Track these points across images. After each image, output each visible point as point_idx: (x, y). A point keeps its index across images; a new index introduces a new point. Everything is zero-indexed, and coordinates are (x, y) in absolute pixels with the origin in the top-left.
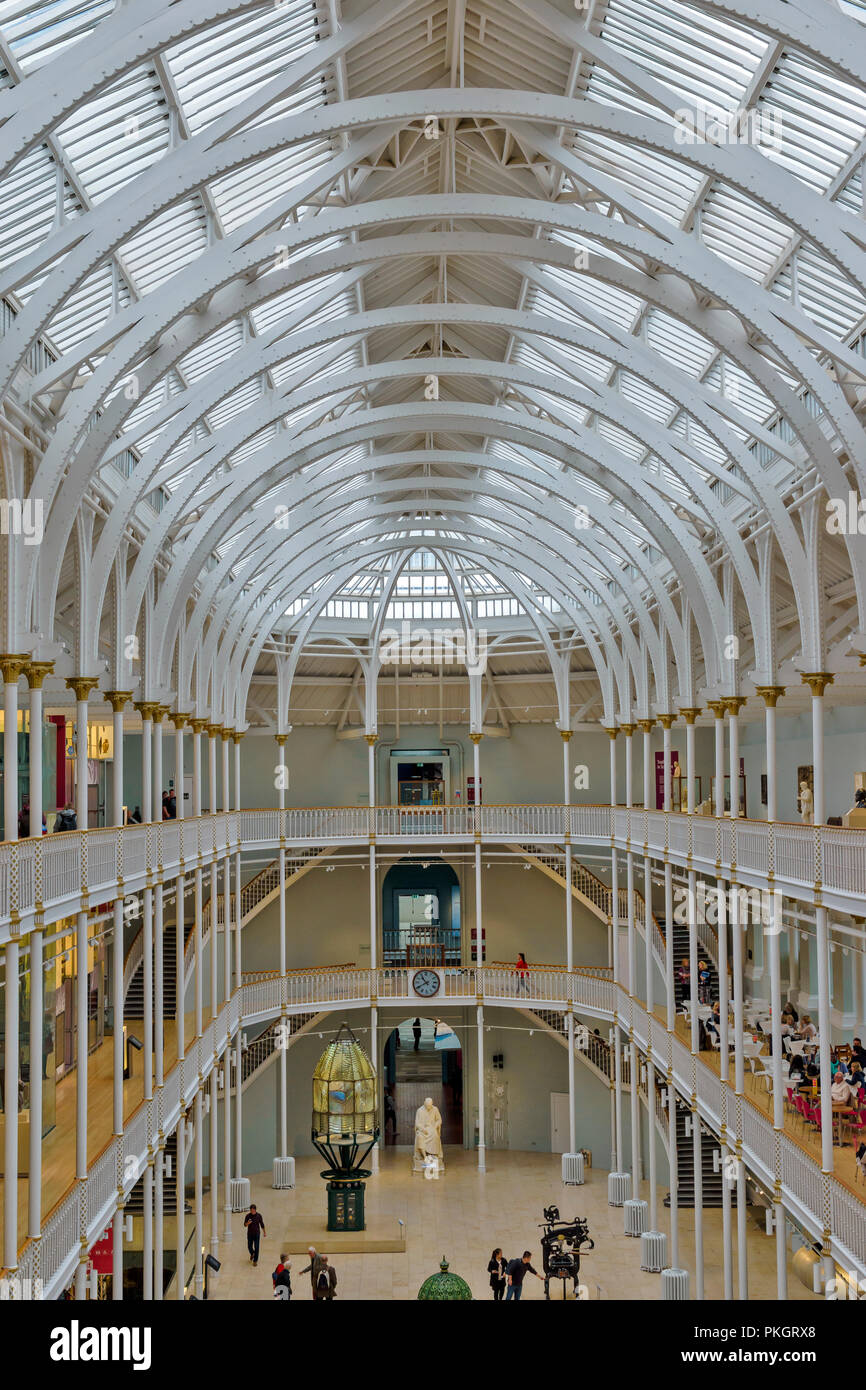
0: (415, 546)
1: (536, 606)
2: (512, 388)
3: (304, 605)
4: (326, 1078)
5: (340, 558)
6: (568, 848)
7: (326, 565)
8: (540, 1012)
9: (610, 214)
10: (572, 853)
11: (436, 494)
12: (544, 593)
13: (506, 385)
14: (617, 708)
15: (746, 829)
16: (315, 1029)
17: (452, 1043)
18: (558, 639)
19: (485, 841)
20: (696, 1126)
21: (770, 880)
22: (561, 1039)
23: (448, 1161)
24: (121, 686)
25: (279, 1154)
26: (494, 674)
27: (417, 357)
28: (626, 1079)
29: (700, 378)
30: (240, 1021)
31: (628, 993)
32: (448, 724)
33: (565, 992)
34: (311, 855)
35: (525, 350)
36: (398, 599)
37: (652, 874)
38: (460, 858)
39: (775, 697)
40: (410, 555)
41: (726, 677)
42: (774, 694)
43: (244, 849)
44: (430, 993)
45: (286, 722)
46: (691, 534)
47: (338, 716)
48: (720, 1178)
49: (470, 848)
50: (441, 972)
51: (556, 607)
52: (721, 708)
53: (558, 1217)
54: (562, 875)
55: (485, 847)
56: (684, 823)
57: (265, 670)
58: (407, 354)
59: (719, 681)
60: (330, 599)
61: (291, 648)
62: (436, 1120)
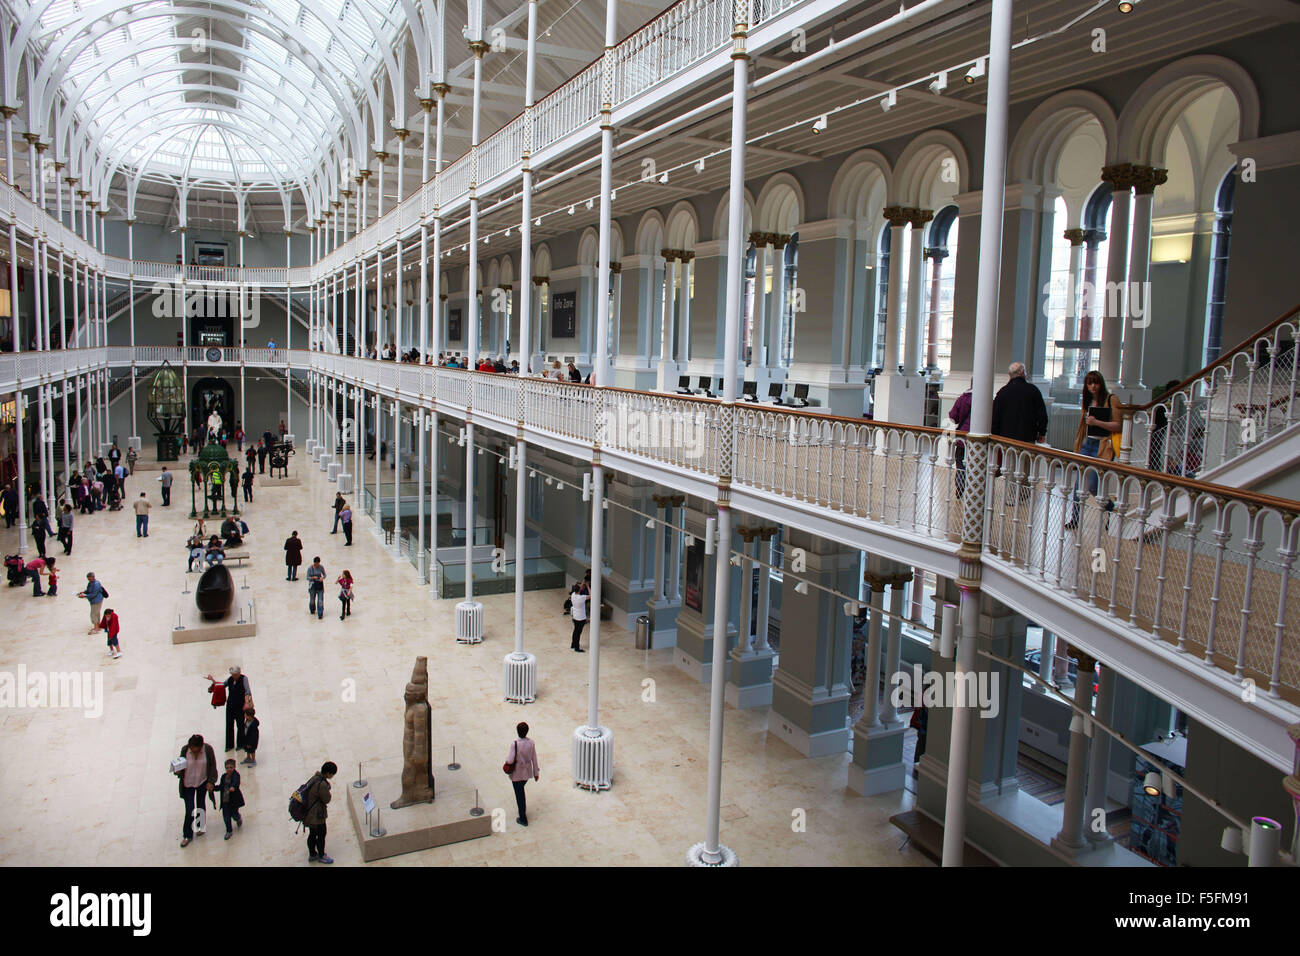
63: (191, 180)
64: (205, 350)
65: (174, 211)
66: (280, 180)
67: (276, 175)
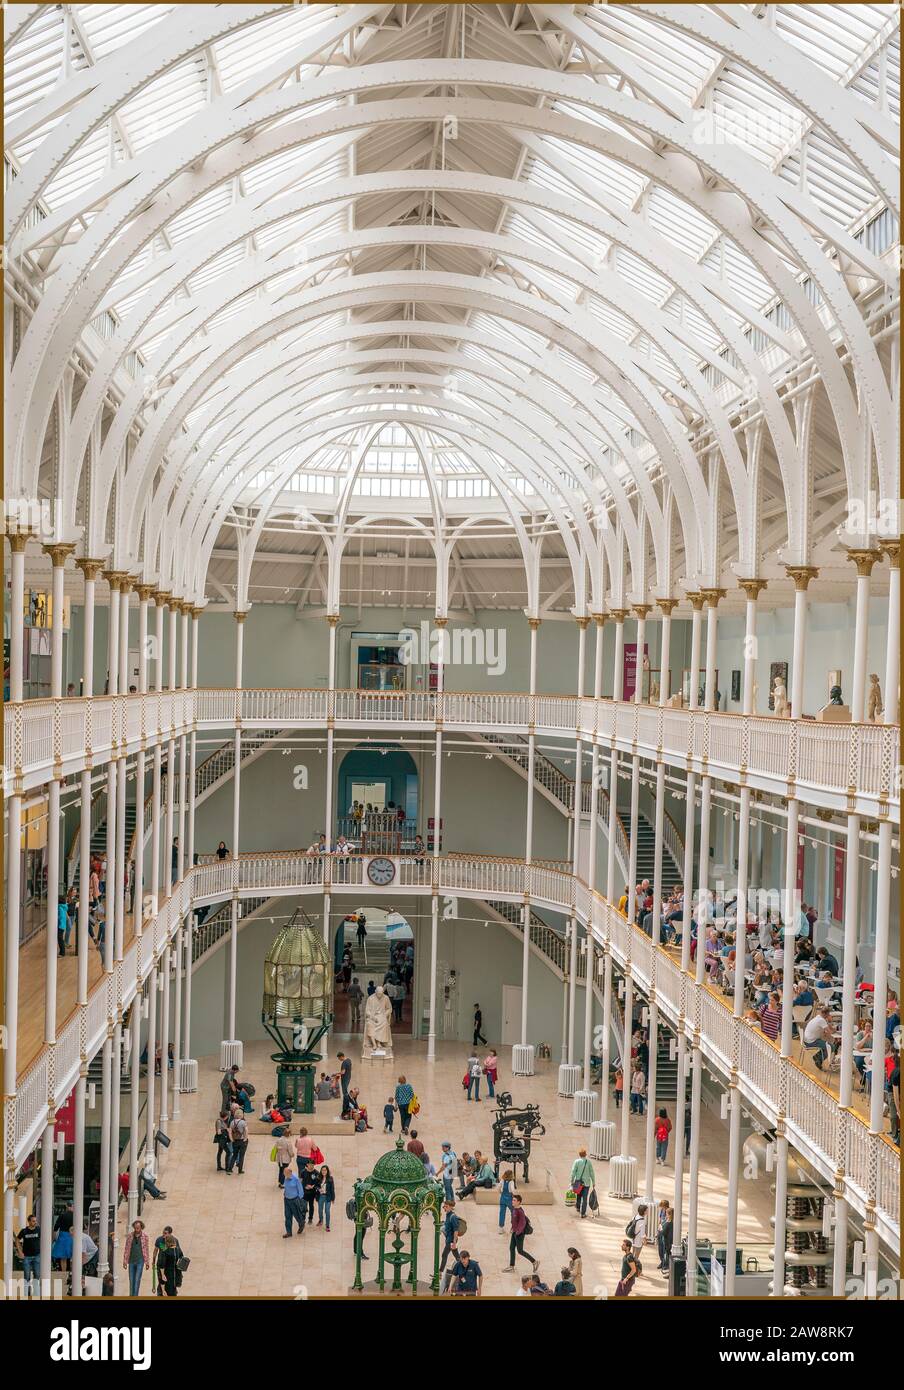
0: (388, 419)
1: (508, 488)
2: (503, 261)
3: (268, 477)
4: (275, 961)
5: (308, 429)
6: (531, 738)
7: (293, 437)
8: (496, 903)
9: (619, 89)
10: (536, 744)
11: (412, 366)
12: (518, 475)
13: (496, 258)
14: (589, 598)
15: (719, 721)
16: (266, 914)
17: (405, 932)
18: (531, 523)
19: (446, 728)
20: (653, 1017)
21: (742, 773)
22: (517, 932)
23: (397, 1049)
24: (93, 554)
25: (227, 1037)
26: (462, 558)
27: (403, 224)
28: (581, 973)
29: (698, 260)
30: (192, 903)
31: (587, 886)
32: (412, 608)
33: (522, 885)
34: (267, 737)
35: (518, 220)
36: (365, 475)
37: (619, 767)
38: (420, 746)
39: (757, 590)
40: (382, 428)
41: (708, 569)
42: (756, 587)
43: (199, 728)
44: (384, 881)
45: (246, 599)
46: (678, 419)
47: (297, 595)
48: (676, 1066)
49: (432, 735)
50: (397, 862)
51: (530, 490)
52: (698, 600)
53: (510, 1103)
54: (523, 766)
55: (446, 735)
56: (655, 715)
57: (226, 543)
58: (394, 220)
59: (700, 572)
60: (295, 472)
61: (253, 522)
62: (386, 1008)
63: (351, 519)
64: (366, 861)
65: (316, 580)
66: (518, 512)
67: (510, 502)
